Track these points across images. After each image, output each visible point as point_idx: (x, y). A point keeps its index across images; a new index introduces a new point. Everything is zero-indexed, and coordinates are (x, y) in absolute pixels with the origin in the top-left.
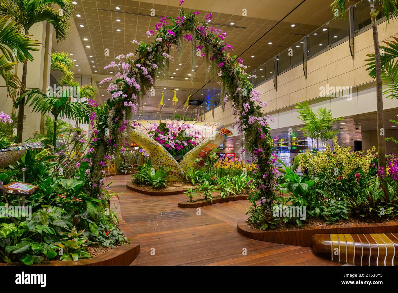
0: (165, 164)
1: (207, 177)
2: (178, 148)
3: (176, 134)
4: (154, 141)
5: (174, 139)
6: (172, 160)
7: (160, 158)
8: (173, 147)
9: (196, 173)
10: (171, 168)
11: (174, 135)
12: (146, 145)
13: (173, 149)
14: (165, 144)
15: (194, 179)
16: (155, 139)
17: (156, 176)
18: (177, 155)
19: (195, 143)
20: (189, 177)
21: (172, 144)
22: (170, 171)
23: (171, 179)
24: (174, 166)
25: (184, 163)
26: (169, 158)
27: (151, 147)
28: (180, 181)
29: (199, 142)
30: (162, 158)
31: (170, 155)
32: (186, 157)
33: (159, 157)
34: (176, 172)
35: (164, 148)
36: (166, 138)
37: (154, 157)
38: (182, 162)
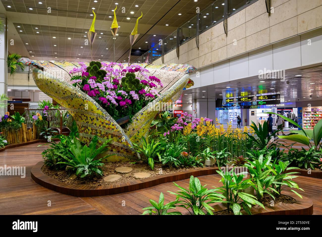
0: (100, 133)
1: (175, 154)
2: (122, 103)
3: (118, 80)
4: (80, 93)
5: (115, 89)
6: (113, 125)
7: (90, 122)
8: (114, 102)
9: (154, 146)
10: (110, 139)
11: (116, 82)
12: (64, 98)
13: (113, 105)
14: (99, 97)
15: (151, 157)
16: (82, 90)
17: (84, 155)
18: (121, 116)
19: (150, 95)
20: (142, 154)
21: (112, 97)
22: (109, 144)
23: (111, 158)
24: (116, 136)
25: (133, 129)
26: (107, 122)
27: (73, 103)
28: (128, 162)
29: (157, 93)
30: (95, 121)
31: (109, 117)
32: (137, 120)
33: (89, 120)
34: (120, 145)
35: (97, 104)
36: (101, 86)
37: (80, 119)
38: (129, 127)
